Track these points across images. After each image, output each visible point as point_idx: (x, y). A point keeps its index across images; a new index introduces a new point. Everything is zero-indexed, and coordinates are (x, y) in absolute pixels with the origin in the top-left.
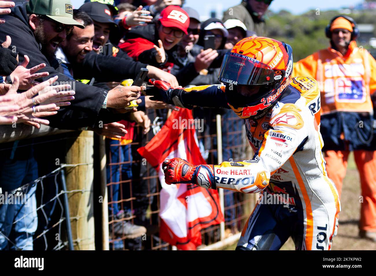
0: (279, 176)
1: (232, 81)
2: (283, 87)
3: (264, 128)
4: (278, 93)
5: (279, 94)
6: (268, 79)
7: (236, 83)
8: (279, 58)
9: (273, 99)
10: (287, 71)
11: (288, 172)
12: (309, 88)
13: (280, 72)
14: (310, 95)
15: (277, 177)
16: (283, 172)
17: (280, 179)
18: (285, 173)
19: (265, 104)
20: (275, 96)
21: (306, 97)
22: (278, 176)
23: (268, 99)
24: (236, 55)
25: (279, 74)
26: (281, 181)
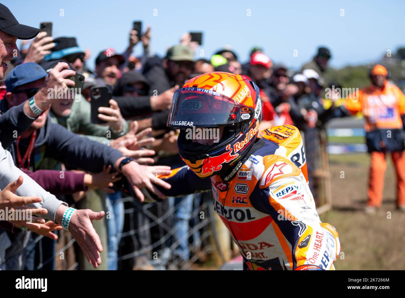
0: (262, 253)
1: (185, 122)
2: (253, 131)
3: (237, 192)
4: (247, 138)
5: (249, 141)
6: (233, 117)
7: (191, 124)
8: (245, 92)
9: (241, 146)
10: (256, 110)
11: (274, 246)
12: (287, 136)
13: (248, 109)
14: (290, 144)
15: (259, 255)
16: (267, 246)
17: (264, 257)
18: (270, 248)
19: (232, 154)
20: (243, 143)
21: (286, 146)
22: (260, 253)
23: (235, 146)
24: (189, 89)
25: (247, 111)
26: (265, 259)
